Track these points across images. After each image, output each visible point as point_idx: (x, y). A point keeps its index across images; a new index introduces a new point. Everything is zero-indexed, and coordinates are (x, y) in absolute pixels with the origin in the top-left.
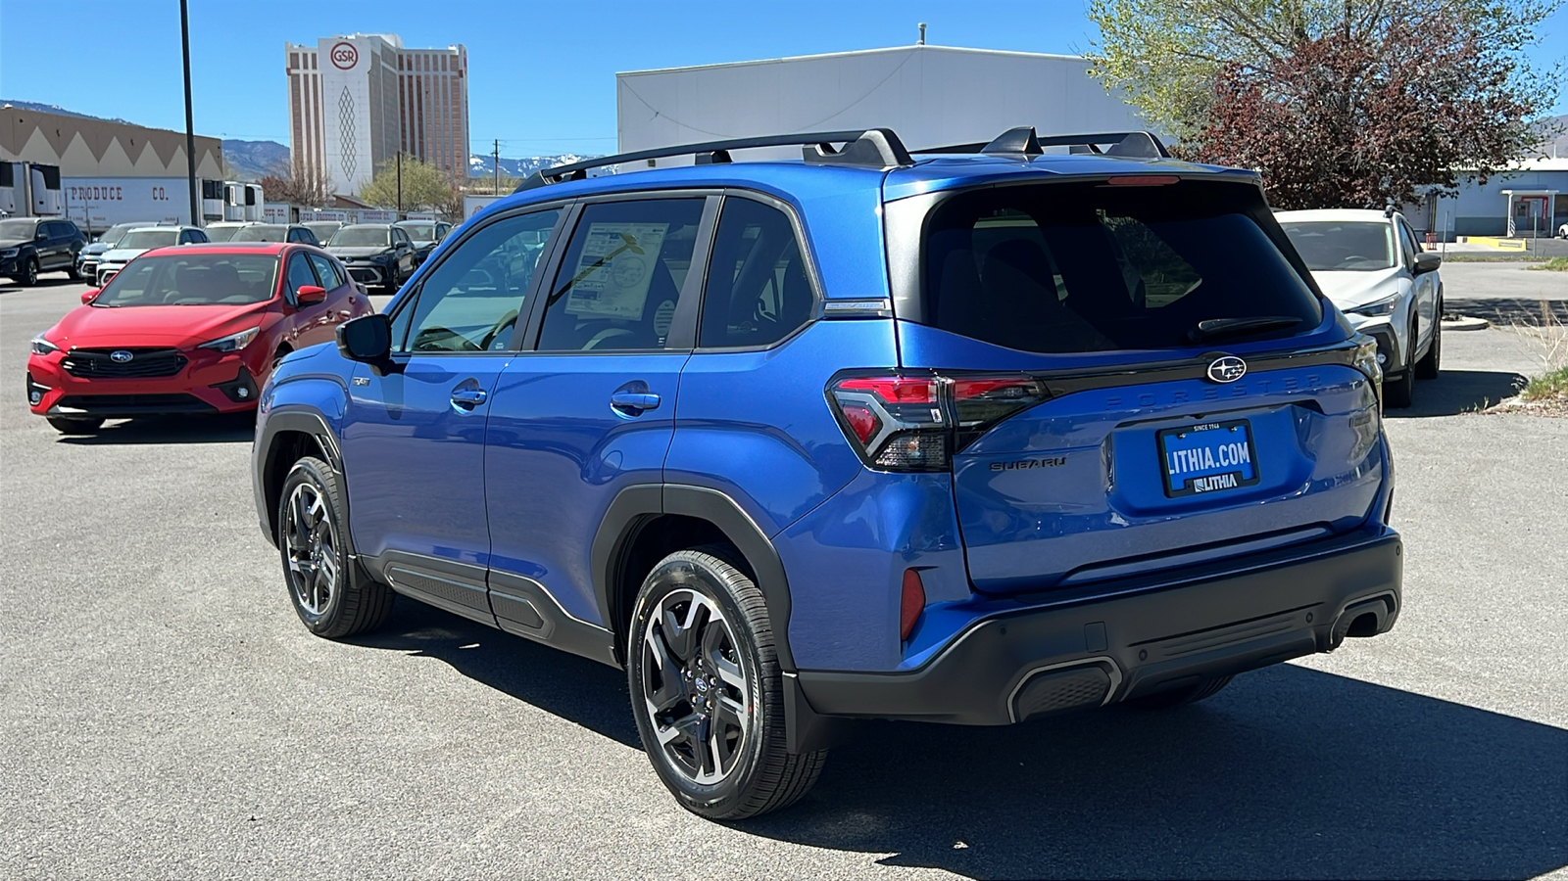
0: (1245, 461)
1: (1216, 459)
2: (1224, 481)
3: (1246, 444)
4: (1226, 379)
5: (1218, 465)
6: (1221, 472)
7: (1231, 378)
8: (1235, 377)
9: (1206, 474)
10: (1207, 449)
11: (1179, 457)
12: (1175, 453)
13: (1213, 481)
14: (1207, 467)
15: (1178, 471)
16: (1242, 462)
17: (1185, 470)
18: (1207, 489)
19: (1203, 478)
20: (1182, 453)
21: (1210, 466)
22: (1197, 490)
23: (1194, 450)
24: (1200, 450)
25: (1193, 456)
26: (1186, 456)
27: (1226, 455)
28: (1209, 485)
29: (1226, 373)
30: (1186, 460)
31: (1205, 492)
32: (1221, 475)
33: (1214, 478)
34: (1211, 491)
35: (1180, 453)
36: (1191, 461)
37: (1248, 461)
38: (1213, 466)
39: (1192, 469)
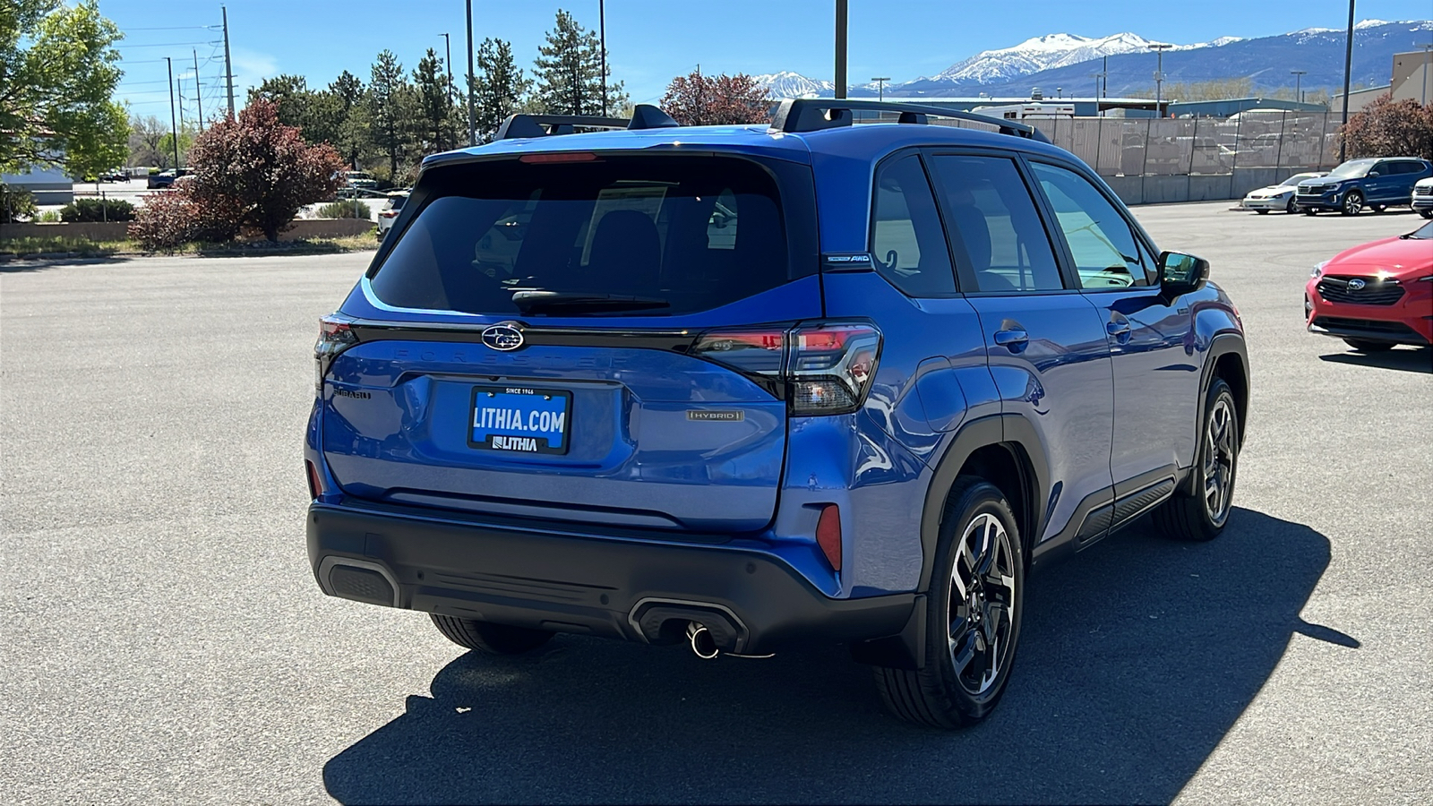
0: (557, 430)
1: (525, 421)
2: (524, 444)
3: (563, 414)
4: (500, 347)
5: (525, 428)
6: (528, 435)
7: (505, 347)
8: (511, 346)
9: (507, 434)
10: (518, 412)
11: (488, 414)
12: (484, 409)
13: (513, 442)
14: (513, 428)
15: (483, 426)
16: (552, 430)
17: (490, 426)
18: (505, 447)
19: (503, 436)
20: (491, 411)
21: (516, 428)
22: (494, 446)
23: (504, 411)
24: (510, 411)
25: (501, 415)
26: (495, 414)
27: (537, 421)
28: (507, 444)
29: (500, 341)
30: (492, 417)
31: (502, 449)
32: (523, 438)
33: (515, 439)
34: (508, 450)
35: (489, 410)
36: (498, 418)
37: (561, 431)
38: (520, 428)
39: (497, 427)
